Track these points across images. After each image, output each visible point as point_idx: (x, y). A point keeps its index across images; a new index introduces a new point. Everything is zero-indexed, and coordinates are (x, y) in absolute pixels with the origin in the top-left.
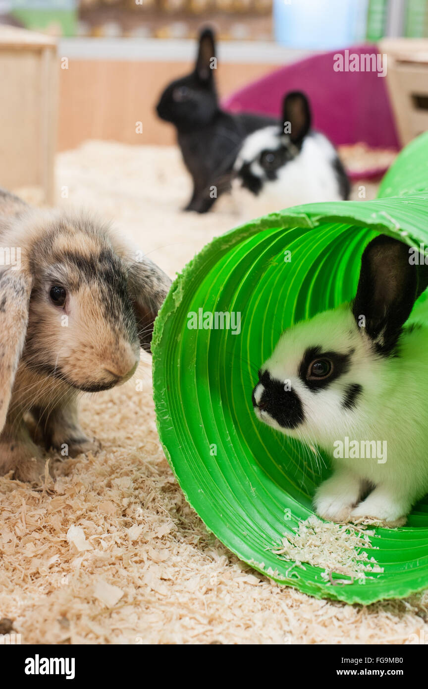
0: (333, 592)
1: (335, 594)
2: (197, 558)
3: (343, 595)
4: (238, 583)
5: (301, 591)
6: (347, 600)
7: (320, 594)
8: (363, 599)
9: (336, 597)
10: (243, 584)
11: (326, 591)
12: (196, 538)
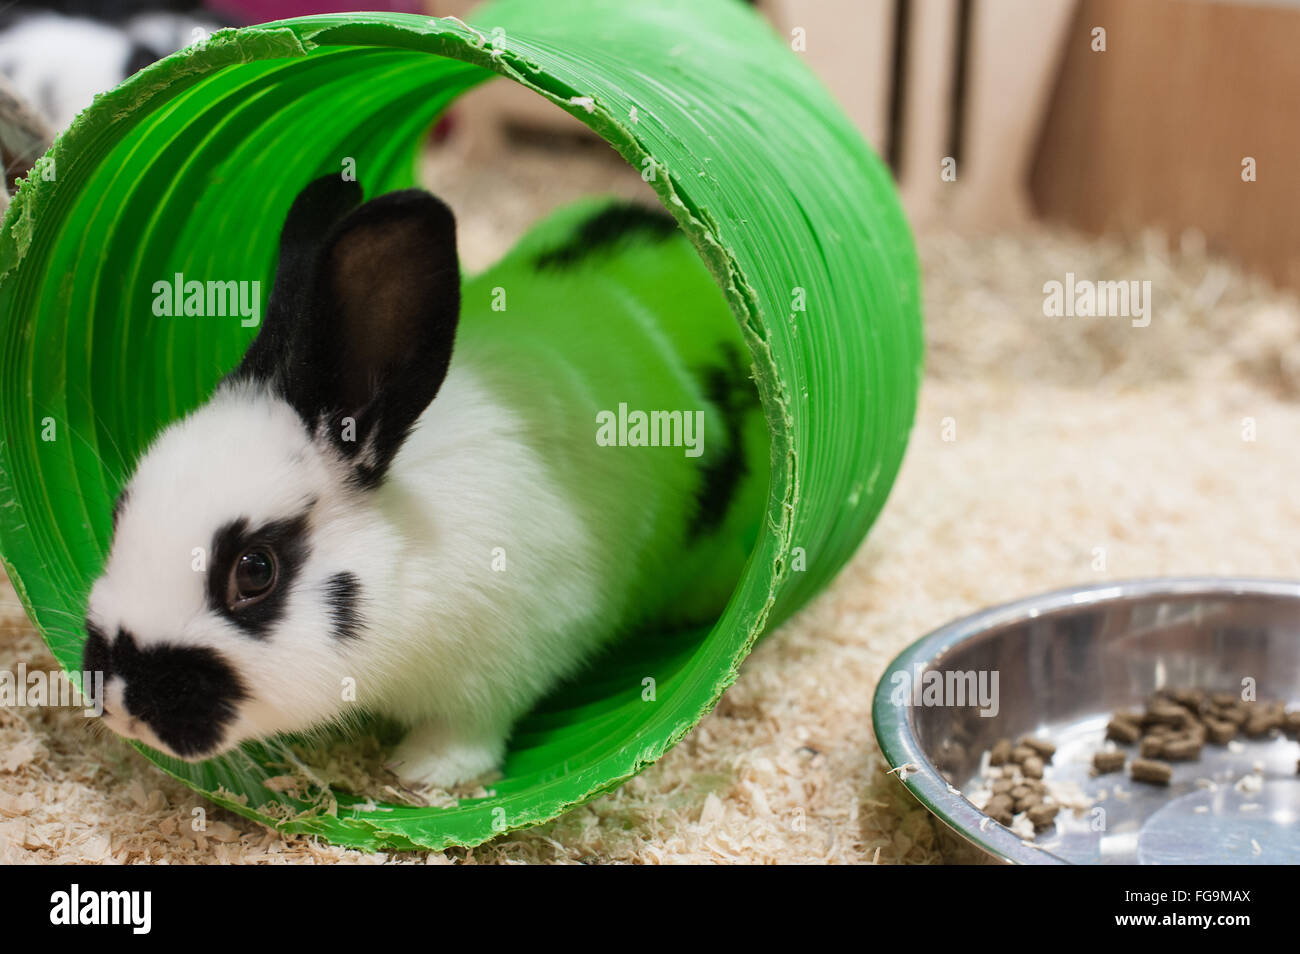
0: (400, 832)
1: (405, 835)
2: (97, 805)
3: (423, 835)
4: (195, 841)
5: (330, 842)
6: (431, 843)
7: (372, 841)
8: (464, 837)
9: (406, 841)
10: (205, 841)
11: (386, 831)
12: (91, 769)
